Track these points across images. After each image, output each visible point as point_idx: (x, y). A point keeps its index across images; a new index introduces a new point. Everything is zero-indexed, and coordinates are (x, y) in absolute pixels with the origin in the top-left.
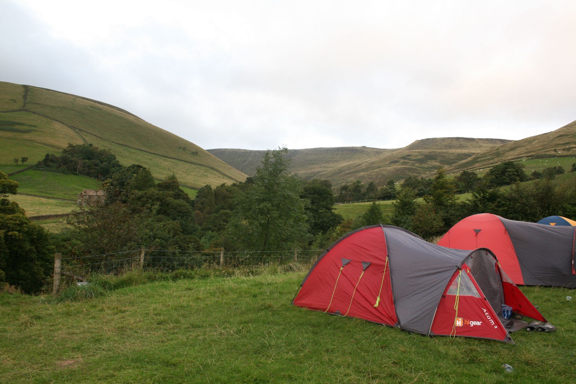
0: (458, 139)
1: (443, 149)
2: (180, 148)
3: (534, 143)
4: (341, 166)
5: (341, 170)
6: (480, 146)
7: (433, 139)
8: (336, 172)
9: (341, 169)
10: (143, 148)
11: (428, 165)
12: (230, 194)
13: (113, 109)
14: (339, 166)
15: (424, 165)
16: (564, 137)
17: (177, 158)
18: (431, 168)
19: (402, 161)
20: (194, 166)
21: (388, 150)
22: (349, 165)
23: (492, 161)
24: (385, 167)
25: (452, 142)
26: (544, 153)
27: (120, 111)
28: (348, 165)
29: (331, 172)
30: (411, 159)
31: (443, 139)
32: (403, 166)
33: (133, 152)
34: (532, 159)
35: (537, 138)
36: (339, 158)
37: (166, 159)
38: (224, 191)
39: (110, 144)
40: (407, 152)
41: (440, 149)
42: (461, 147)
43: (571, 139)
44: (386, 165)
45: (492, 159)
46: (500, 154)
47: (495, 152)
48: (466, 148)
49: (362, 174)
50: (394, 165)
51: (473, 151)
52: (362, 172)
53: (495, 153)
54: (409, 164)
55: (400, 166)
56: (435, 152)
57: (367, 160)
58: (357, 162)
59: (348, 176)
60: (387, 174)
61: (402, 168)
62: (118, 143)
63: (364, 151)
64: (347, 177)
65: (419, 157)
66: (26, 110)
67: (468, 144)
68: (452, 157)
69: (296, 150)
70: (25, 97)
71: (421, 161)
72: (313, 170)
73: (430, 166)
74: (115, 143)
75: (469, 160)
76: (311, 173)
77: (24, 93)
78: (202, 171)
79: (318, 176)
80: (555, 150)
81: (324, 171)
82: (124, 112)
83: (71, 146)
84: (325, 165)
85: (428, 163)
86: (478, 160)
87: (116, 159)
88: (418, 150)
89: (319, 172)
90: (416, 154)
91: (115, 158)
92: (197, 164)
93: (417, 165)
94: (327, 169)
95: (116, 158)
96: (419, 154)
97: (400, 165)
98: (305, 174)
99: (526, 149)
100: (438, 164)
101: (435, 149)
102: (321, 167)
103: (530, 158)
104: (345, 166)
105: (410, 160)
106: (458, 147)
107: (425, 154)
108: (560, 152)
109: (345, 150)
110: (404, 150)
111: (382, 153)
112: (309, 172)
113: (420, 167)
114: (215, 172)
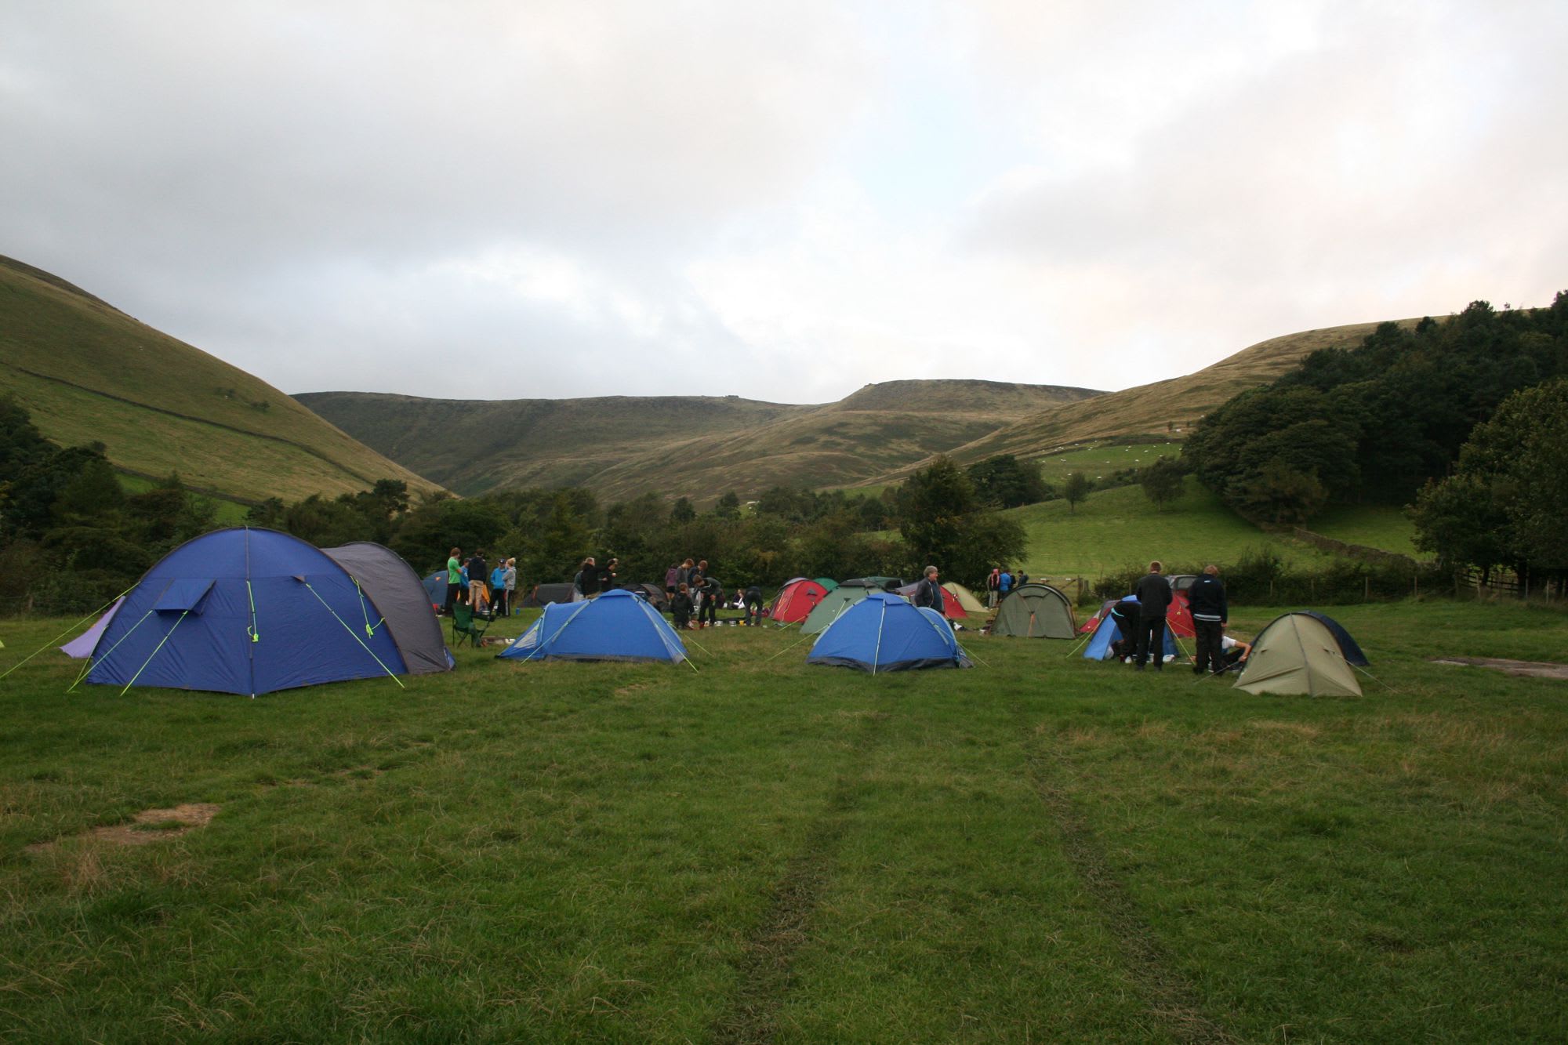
0: (973, 383)
1: (933, 410)
2: (218, 391)
3: (1137, 402)
4: (667, 447)
5: (666, 460)
6: (1028, 406)
7: (910, 382)
8: (653, 464)
9: (668, 456)
10: (112, 390)
11: (888, 451)
12: (330, 522)
13: (24, 276)
14: (663, 448)
15: (882, 452)
16: (1201, 392)
17: (208, 418)
18: (897, 458)
19: (823, 438)
20: (255, 442)
21: (796, 408)
22: (689, 445)
23: (1033, 446)
24: (779, 454)
25: (960, 393)
26: (1144, 432)
27: (44, 280)
28: (685, 446)
29: (639, 463)
30: (847, 433)
31: (936, 385)
32: (825, 453)
33: (80, 400)
34: (1111, 445)
35: (1147, 391)
36: (665, 426)
37: (178, 420)
38: (315, 515)
39: (12, 376)
40: (839, 417)
41: (926, 409)
42: (979, 405)
43: (1216, 397)
44: (782, 448)
45: (1036, 441)
46: (1057, 429)
47: (1046, 422)
48: (991, 408)
49: (718, 470)
50: (802, 451)
51: (1007, 417)
52: (718, 465)
53: (1046, 426)
54: (839, 447)
55: (816, 453)
56: (910, 418)
57: (736, 435)
58: (713, 437)
59: (680, 475)
60: (781, 471)
61: (824, 456)
62: (35, 373)
63: (731, 408)
64: (681, 479)
65: (869, 430)
67: (998, 399)
68: (954, 432)
69: (551, 401)
71: (872, 440)
72: (593, 458)
73: (895, 454)
74: (27, 372)
75: (986, 441)
76: (588, 465)
78: (278, 456)
79: (605, 474)
80: (1170, 426)
81: (623, 460)
82: (58, 285)
84: (625, 444)
85: (890, 446)
86: (1005, 442)
87: (30, 421)
88: (868, 412)
89: (609, 463)
90: (861, 421)
91: (26, 419)
92: (265, 437)
93: (861, 449)
94: (632, 455)
95: (29, 418)
96: (869, 421)
97: (817, 449)
98: (572, 468)
99: (1116, 419)
100: (917, 449)
101: (914, 410)
102: (615, 450)
103: (1110, 441)
104: (680, 449)
105: (844, 436)
106: (971, 406)
107: (885, 421)
108: (1178, 430)
109: (681, 406)
110: (835, 410)
111: (779, 414)
112: (583, 460)
113: (870, 457)
114: (315, 460)
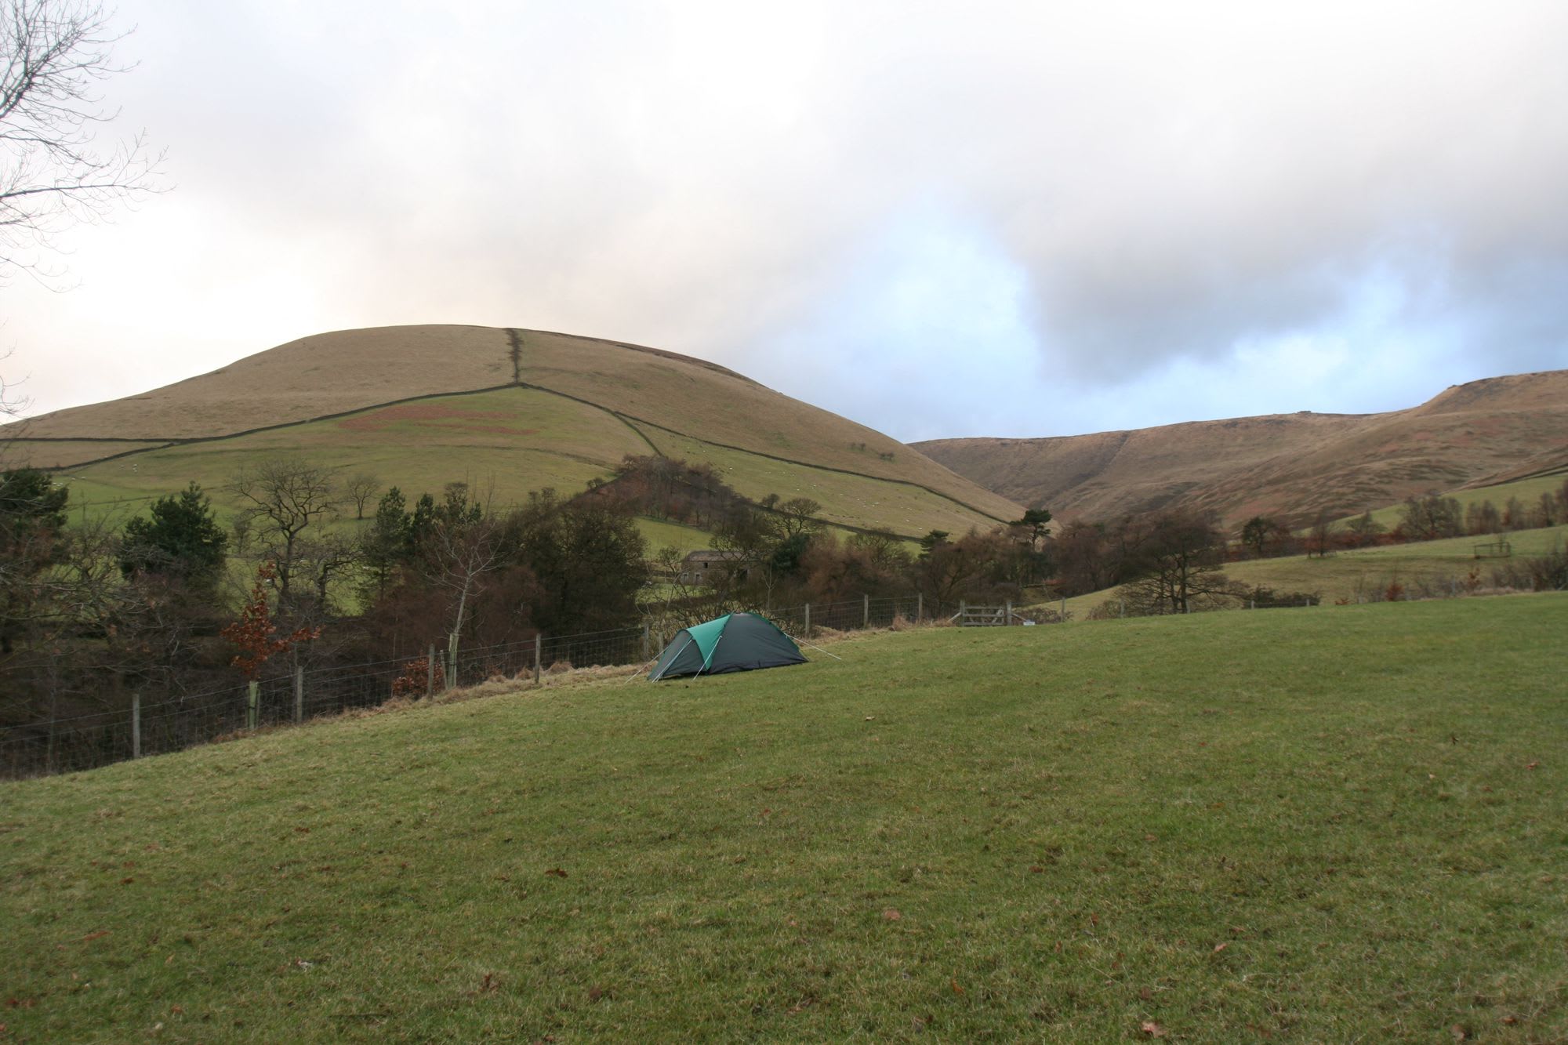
2: (852, 446)
17: (847, 469)
22: (1267, 461)
24: (1364, 463)
29: (1218, 481)
31: (1531, 379)
32: (1415, 458)
36: (1240, 446)
49: (1302, 482)
52: (1301, 478)
55: (1405, 459)
57: (1315, 447)
59: (1263, 490)
60: (1370, 479)
61: (1414, 461)
63: (1303, 423)
66: (524, 385)
70: (515, 356)
77: (510, 348)
78: (908, 497)
83: (628, 458)
88: (1456, 414)
94: (1209, 475)
96: (1458, 422)
102: (1194, 472)
109: (1254, 425)
110: (1418, 415)
111: (1354, 425)
